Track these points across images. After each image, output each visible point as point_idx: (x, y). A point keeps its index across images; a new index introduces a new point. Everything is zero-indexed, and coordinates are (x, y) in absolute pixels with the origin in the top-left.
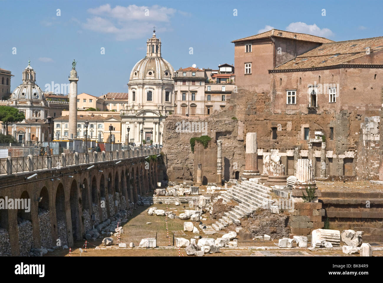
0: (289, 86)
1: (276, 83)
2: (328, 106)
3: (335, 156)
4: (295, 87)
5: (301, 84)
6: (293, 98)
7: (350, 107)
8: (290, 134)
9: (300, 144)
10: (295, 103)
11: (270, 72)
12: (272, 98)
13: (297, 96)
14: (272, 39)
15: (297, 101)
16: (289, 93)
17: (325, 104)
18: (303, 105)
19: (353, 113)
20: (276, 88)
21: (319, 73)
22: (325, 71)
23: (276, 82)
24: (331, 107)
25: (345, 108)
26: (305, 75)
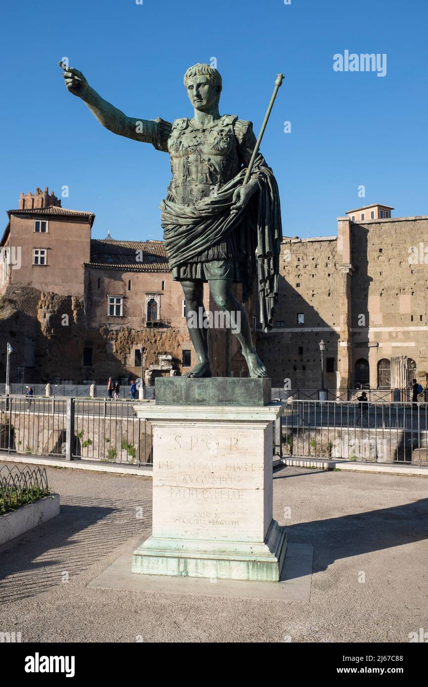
0: (111, 290)
1: (93, 284)
2: (180, 322)
4: (121, 292)
5: (129, 289)
6: (118, 307)
10: (121, 315)
11: (86, 266)
13: (124, 305)
14: (91, 220)
15: (124, 312)
16: (112, 301)
17: (174, 318)
18: (134, 319)
20: (93, 291)
21: (163, 277)
23: (92, 282)
26: (138, 278)
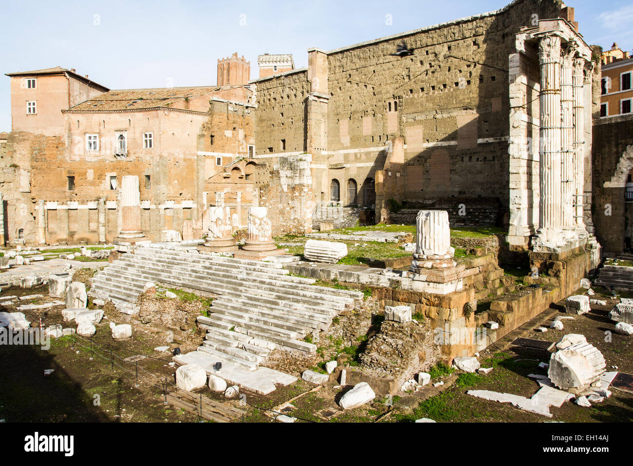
0: (88, 130)
1: (72, 126)
2: (142, 152)
3: (153, 207)
4: (97, 131)
5: (104, 127)
6: (95, 143)
7: (170, 154)
8: (92, 184)
9: (105, 195)
10: (98, 149)
11: (63, 112)
12: (67, 143)
13: (100, 141)
14: (67, 75)
15: (100, 147)
16: (90, 138)
17: (138, 150)
19: (172, 160)
20: (72, 132)
21: (129, 116)
22: (136, 114)
23: (72, 124)
24: (146, 154)
25: (165, 154)
26: (110, 118)
